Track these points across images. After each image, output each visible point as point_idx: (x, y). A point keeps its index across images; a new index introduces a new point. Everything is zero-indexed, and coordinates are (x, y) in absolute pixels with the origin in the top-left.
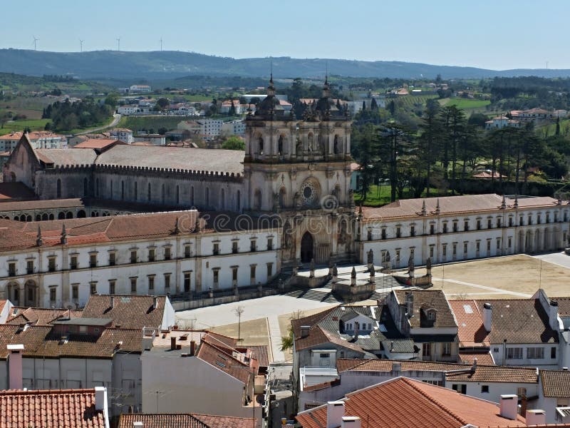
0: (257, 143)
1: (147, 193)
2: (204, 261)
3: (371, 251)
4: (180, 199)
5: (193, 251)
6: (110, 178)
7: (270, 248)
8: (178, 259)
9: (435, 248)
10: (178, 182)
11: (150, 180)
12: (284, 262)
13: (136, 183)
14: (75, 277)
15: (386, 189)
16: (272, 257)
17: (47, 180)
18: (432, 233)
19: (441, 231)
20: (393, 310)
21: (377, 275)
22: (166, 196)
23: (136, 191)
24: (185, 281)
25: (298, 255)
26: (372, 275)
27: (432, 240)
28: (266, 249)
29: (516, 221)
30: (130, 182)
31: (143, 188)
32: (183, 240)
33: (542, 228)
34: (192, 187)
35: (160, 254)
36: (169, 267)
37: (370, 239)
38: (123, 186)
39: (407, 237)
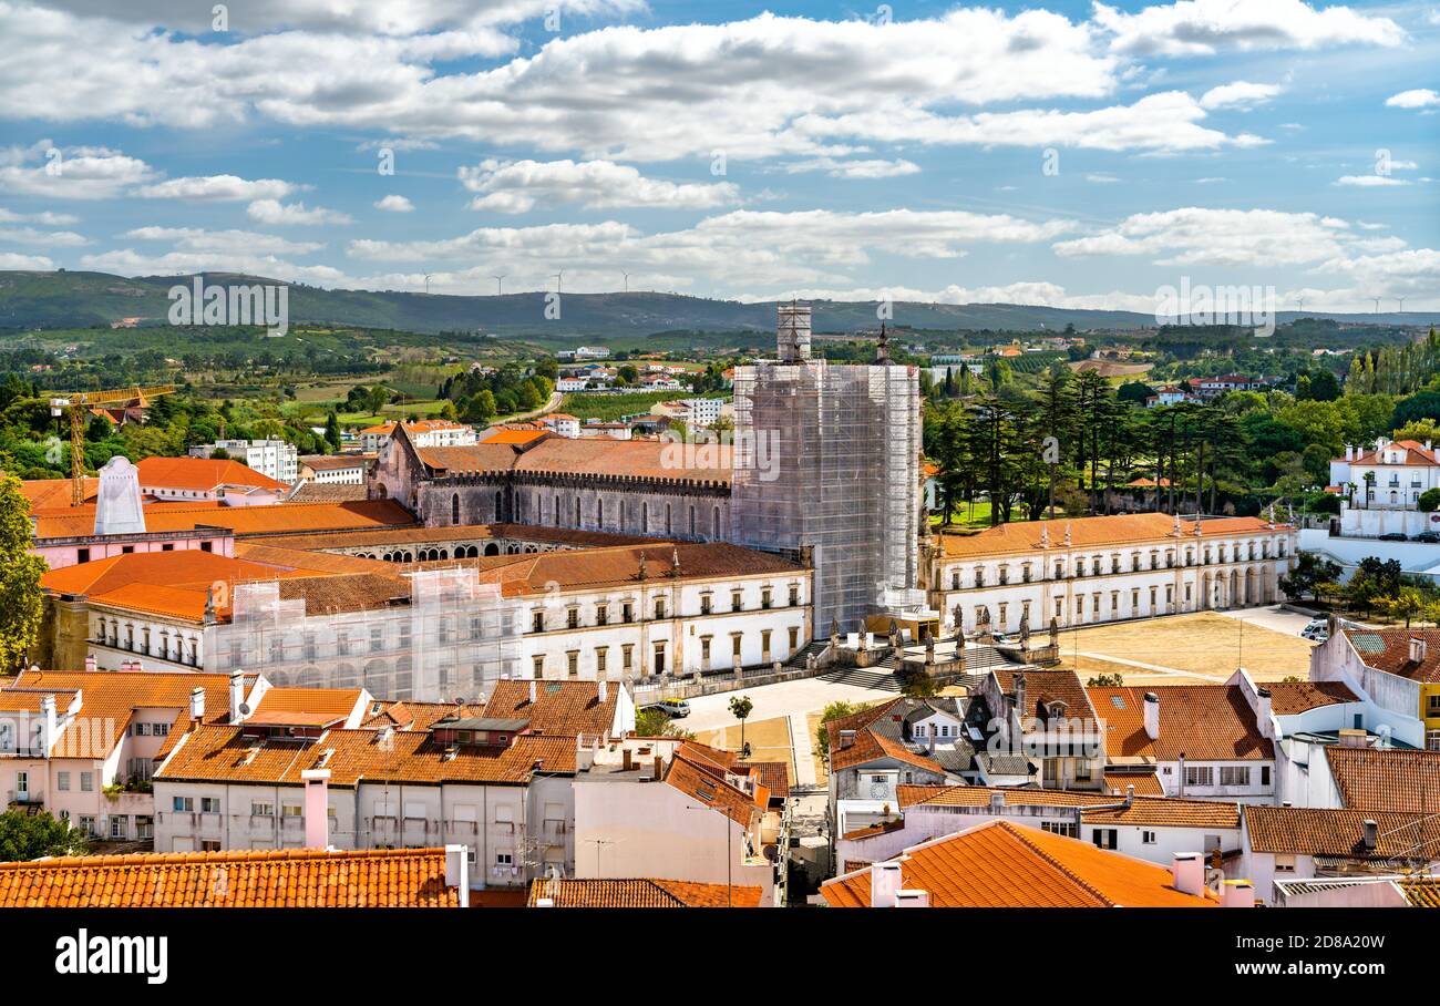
1: (596, 515)
2: (687, 625)
3: (958, 606)
4: (649, 524)
5: (669, 608)
6: (537, 492)
7: (793, 603)
8: (645, 621)
9: (1064, 601)
10: (646, 497)
11: (600, 494)
13: (578, 499)
15: (983, 508)
16: (797, 618)
17: (436, 495)
18: (1059, 577)
19: (1074, 574)
20: (992, 705)
21: (969, 646)
22: (627, 520)
23: (579, 512)
24: (657, 656)
26: (960, 645)
27: (1059, 588)
28: (787, 604)
29: (1197, 557)
30: (569, 499)
31: (590, 507)
32: (653, 590)
33: (1243, 568)
34: (669, 506)
35: (615, 613)
36: (631, 634)
37: (956, 587)
38: (557, 504)
39: (1017, 585)
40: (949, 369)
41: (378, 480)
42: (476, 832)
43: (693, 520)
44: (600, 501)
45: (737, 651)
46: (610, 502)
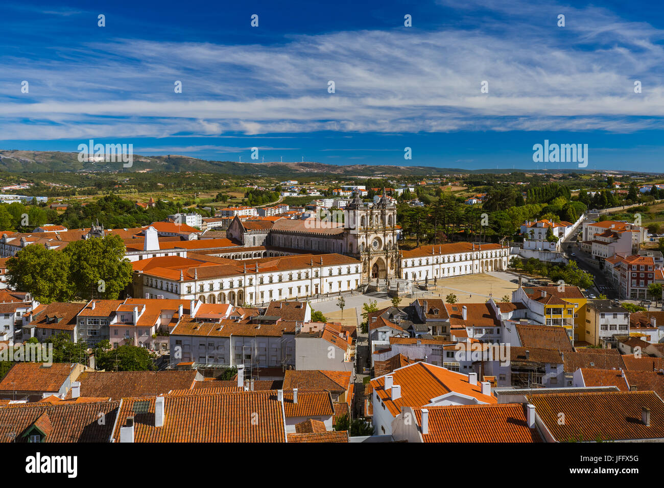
1: (297, 244)
2: (325, 279)
3: (407, 272)
5: (319, 274)
6: (278, 236)
7: (357, 272)
8: (312, 278)
9: (439, 270)
10: (312, 239)
11: (298, 237)
12: (364, 279)
13: (291, 239)
14: (262, 288)
16: (358, 276)
17: (248, 237)
18: (437, 263)
19: (442, 262)
20: (417, 309)
22: (306, 245)
23: (291, 242)
24: (316, 288)
25: (371, 275)
27: (437, 266)
28: (355, 272)
29: (480, 256)
30: (288, 239)
31: (295, 241)
32: (315, 269)
33: (493, 259)
34: (319, 241)
35: (303, 276)
36: (308, 282)
37: (406, 266)
38: (285, 240)
39: (425, 266)
40: (403, 190)
41: (230, 232)
42: (266, 350)
43: (326, 245)
44: (298, 239)
45: (340, 287)
46: (301, 240)
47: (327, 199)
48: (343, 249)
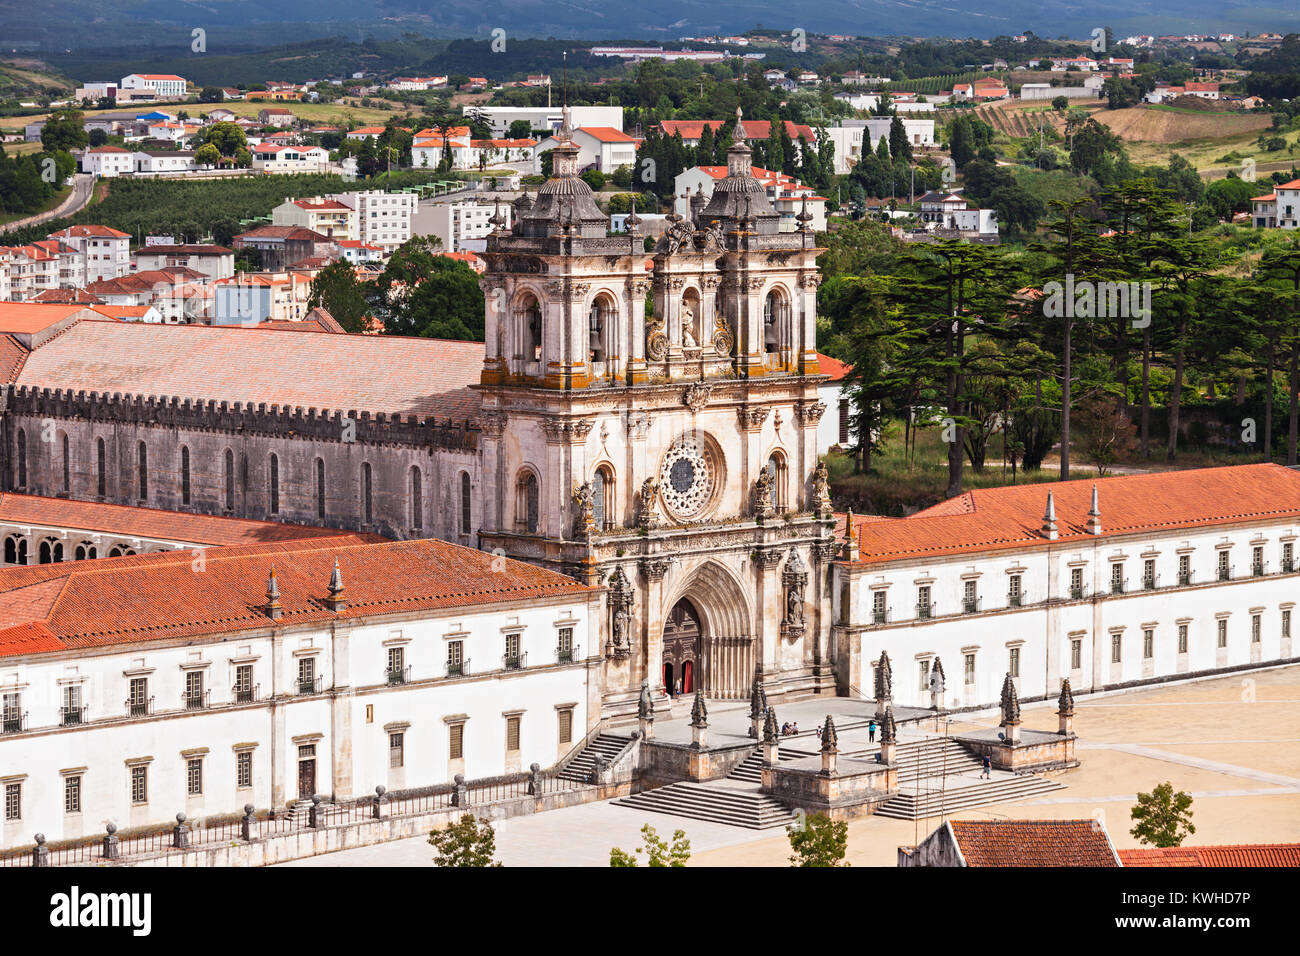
0: (522, 321)
1: (179, 478)
2: (359, 703)
3: (884, 659)
4: (282, 496)
5: (324, 672)
6: (60, 431)
7: (566, 657)
8: (279, 699)
9: (1086, 642)
10: (275, 445)
11: (185, 437)
12: (612, 699)
13: (142, 446)
16: (571, 685)
18: (1077, 594)
19: (1107, 589)
21: (904, 734)
22: (238, 489)
23: (143, 470)
24: (303, 764)
25: (655, 676)
26: (887, 738)
27: (1077, 616)
28: (554, 659)
30: (124, 445)
31: (165, 462)
32: (293, 642)
34: (320, 462)
35: (220, 686)
36: (251, 724)
37: (880, 618)
38: (101, 454)
39: (997, 612)
40: (866, 131)
43: (369, 489)
44: (185, 450)
45: (457, 752)
46: (206, 453)
47: (378, 194)
48: (476, 510)
